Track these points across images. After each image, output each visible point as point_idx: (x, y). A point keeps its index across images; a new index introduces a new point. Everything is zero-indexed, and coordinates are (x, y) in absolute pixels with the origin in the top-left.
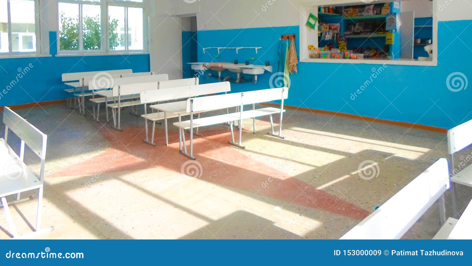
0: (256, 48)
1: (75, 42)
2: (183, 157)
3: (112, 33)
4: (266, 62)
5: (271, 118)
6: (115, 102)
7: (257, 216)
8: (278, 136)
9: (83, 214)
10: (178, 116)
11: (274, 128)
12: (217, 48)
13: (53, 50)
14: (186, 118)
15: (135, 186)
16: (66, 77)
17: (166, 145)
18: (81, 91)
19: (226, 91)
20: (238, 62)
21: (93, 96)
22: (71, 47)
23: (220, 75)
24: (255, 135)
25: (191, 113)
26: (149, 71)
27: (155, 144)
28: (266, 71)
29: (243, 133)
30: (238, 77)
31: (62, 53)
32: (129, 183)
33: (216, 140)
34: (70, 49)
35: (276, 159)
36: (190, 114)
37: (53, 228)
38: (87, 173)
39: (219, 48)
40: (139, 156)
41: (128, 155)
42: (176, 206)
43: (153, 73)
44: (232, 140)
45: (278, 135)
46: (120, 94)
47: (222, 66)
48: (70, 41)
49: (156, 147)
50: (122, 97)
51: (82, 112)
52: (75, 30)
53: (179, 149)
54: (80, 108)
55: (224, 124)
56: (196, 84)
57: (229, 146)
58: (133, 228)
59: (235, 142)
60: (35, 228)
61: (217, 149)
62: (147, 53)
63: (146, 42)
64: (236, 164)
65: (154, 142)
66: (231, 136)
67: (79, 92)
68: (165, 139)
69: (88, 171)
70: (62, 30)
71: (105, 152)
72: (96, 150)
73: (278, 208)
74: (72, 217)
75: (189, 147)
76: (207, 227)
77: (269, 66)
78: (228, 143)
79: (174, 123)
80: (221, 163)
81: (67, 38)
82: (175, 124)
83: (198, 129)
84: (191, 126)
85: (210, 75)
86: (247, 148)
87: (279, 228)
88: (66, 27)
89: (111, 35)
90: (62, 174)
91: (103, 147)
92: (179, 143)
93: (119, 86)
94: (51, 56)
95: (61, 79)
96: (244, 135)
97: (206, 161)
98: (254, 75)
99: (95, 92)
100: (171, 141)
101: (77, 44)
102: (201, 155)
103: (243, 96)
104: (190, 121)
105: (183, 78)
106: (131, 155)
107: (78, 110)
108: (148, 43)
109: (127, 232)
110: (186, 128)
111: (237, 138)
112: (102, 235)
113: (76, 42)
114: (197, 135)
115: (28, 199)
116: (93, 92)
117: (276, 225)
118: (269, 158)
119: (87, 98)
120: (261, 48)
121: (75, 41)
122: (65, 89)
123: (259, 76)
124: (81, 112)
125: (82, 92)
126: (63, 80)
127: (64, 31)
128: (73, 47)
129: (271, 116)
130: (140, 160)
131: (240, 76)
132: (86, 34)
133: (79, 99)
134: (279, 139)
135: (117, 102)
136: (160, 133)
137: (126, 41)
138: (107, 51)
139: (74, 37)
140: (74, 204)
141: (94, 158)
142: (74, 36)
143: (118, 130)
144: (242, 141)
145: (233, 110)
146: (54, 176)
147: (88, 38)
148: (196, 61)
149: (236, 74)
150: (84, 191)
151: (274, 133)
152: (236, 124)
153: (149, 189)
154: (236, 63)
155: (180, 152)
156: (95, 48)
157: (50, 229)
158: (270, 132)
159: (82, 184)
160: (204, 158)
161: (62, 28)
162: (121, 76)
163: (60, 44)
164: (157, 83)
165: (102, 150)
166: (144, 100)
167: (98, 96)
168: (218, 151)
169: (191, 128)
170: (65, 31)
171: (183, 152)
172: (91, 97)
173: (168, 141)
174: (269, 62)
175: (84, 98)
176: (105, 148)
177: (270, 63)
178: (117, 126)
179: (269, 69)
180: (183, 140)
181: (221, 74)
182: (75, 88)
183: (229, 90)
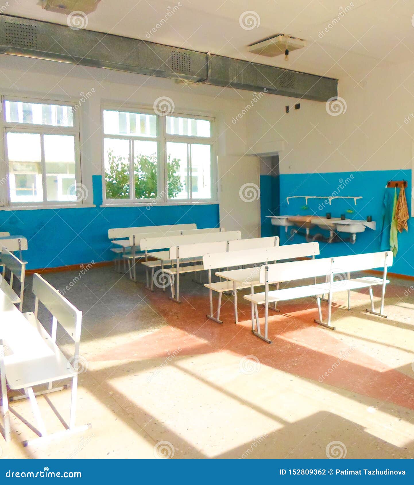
0: (355, 198)
1: (126, 188)
2: (256, 338)
3: (173, 176)
4: (368, 217)
5: (371, 291)
6: (173, 267)
7: (344, 419)
8: (379, 315)
9: (127, 410)
10: (250, 286)
11: (375, 303)
12: (305, 198)
13: (98, 198)
14: (260, 289)
15: (193, 375)
16: (113, 233)
17: (235, 323)
18: (132, 251)
19: (313, 254)
20: (331, 216)
21: (146, 259)
22: (122, 195)
23: (308, 233)
24: (350, 312)
25: (266, 284)
26: (218, 226)
27: (222, 322)
28: (367, 229)
29: (334, 309)
30: (331, 235)
31: (109, 203)
32: (186, 371)
33: (298, 318)
34: (119, 197)
35: (374, 345)
36: (264, 284)
37: (90, 426)
38: (136, 357)
39: (307, 198)
40: (200, 336)
41: (187, 335)
42: (243, 402)
43: (223, 229)
44: (319, 319)
45: (378, 312)
46: (178, 257)
47: (311, 221)
48: (120, 186)
49: (222, 325)
50: (182, 260)
51: (133, 277)
52: (126, 172)
53: (251, 329)
54: (130, 272)
55: (311, 297)
56: (275, 245)
57: (315, 326)
58: (188, 429)
59: (323, 321)
60: (68, 425)
61: (300, 330)
62: (215, 203)
63: (215, 189)
64: (323, 350)
65: (220, 319)
66: (318, 313)
67: (129, 253)
68: (234, 316)
69: (135, 355)
70: (110, 172)
71: (158, 330)
72: (148, 328)
73: (371, 410)
74: (114, 412)
75: (263, 327)
76: (280, 431)
77: (371, 221)
78: (314, 321)
79: (244, 296)
80: (304, 348)
81: (116, 182)
82: (246, 297)
83: (276, 303)
84: (265, 300)
85: (296, 232)
86: (337, 329)
87: (371, 436)
88: (115, 168)
89: (172, 178)
90: (104, 357)
91: (157, 324)
92: (251, 320)
93: (178, 247)
94: (95, 206)
95: (107, 235)
96: (335, 312)
97: (284, 346)
98: (351, 234)
99: (148, 253)
100: (241, 318)
101: (128, 191)
102: (278, 336)
103: (333, 262)
104: (264, 293)
105: (262, 237)
106: (190, 335)
107: (127, 275)
108: (217, 190)
109: (180, 434)
110: (259, 303)
111: (325, 316)
112: (150, 436)
113: (128, 188)
114: (275, 311)
115: (62, 388)
116: (146, 253)
117: (367, 431)
118: (365, 343)
119: (139, 261)
120: (361, 197)
121: (126, 186)
122: (112, 248)
123: (357, 234)
124: (131, 277)
125: (133, 253)
126: (110, 237)
127: (112, 173)
128: (123, 194)
129: (371, 288)
130: (202, 341)
131: (334, 234)
132: (140, 177)
133: (129, 262)
134: (380, 318)
135: (175, 266)
136: (228, 308)
137: (189, 187)
138: (165, 200)
139: (124, 181)
140: (117, 396)
141: (145, 337)
142: (125, 179)
143: (177, 302)
144: (332, 320)
145: (322, 280)
146: (94, 360)
147: (143, 182)
148: (277, 213)
149: (328, 231)
150: (130, 379)
151: (374, 310)
152: (326, 298)
153: (211, 379)
154: (329, 217)
155: (253, 332)
156: (151, 195)
157: (87, 427)
158: (369, 309)
159: (128, 371)
160: (282, 340)
161: (110, 170)
162: (182, 233)
163: (106, 190)
164: (226, 243)
165: (156, 328)
166: (208, 265)
167: (151, 259)
168: (300, 332)
169: (265, 302)
170: (114, 174)
171: (256, 333)
172: (143, 259)
173: (238, 317)
174: (371, 217)
175: (134, 259)
176: (159, 325)
177: (373, 218)
178: (175, 296)
179: (371, 225)
180: (255, 318)
181: (310, 232)
182: (124, 248)
183: (318, 253)
